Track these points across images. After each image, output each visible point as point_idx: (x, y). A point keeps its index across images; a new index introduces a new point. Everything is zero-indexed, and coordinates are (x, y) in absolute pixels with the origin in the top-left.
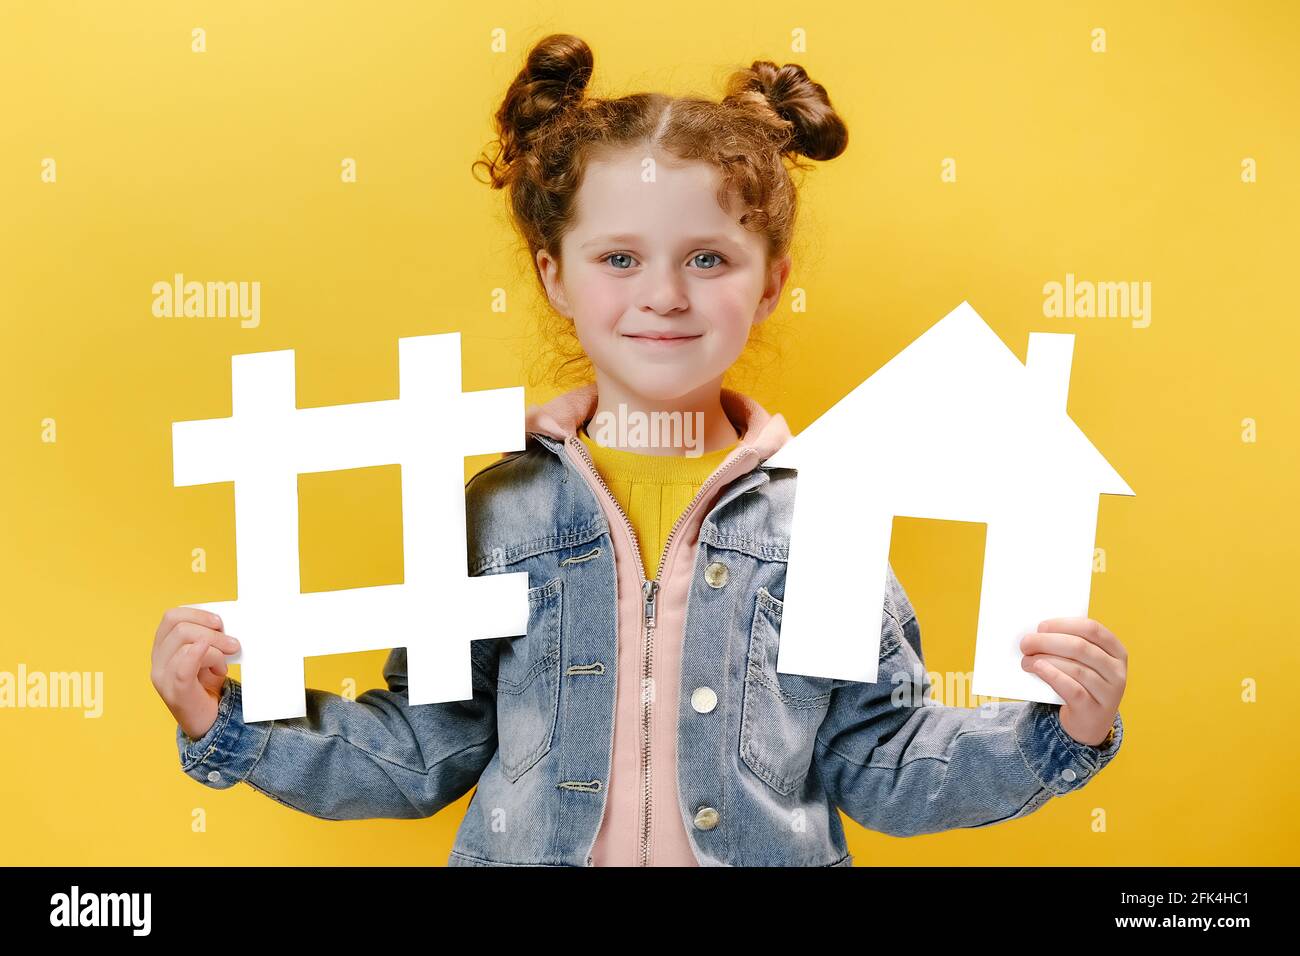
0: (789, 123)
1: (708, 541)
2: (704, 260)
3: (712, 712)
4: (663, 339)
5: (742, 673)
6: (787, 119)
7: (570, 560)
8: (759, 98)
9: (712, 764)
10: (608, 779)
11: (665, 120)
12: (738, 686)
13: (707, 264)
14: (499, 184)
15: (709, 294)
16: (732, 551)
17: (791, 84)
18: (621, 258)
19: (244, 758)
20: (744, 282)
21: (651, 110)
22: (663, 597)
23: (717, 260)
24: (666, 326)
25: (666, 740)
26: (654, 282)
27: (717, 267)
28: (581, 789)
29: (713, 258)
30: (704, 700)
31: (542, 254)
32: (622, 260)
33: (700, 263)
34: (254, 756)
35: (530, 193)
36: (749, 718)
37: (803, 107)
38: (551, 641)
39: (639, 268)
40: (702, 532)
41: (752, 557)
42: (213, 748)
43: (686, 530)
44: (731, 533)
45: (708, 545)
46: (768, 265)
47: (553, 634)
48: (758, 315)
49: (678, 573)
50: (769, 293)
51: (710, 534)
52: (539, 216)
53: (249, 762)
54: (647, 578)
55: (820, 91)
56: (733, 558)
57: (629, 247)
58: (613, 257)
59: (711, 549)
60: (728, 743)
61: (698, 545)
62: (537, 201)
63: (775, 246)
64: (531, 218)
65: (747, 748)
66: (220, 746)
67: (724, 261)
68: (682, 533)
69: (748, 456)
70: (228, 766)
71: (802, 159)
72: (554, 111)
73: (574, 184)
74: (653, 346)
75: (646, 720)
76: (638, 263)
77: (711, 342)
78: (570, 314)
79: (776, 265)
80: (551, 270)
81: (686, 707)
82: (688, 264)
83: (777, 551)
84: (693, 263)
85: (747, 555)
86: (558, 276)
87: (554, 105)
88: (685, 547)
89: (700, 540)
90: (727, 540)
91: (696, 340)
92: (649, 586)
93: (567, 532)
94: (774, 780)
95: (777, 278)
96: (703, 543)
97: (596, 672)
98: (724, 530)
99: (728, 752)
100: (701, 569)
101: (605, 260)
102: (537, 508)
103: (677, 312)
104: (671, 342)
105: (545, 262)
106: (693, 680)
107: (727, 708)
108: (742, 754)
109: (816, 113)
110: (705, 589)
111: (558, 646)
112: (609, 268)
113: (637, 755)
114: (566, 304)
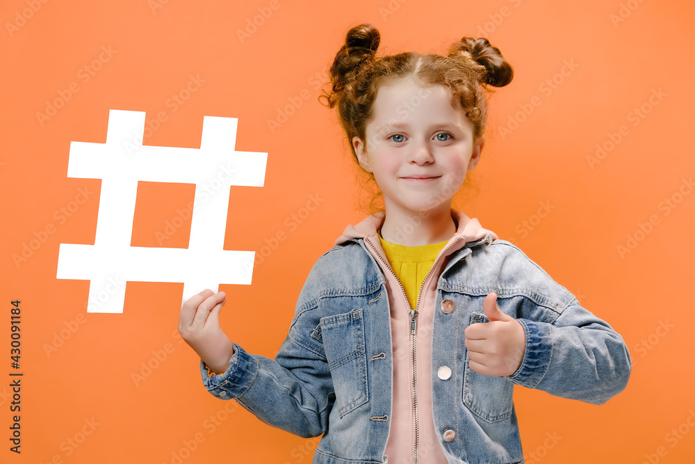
0: (482, 67)
1: (442, 288)
2: (442, 137)
3: (449, 379)
4: (421, 179)
5: (464, 358)
6: (482, 65)
7: (372, 301)
8: (467, 54)
9: (451, 406)
10: (391, 414)
11: (419, 65)
12: (461, 365)
13: (443, 139)
14: (332, 105)
15: (444, 155)
16: (455, 293)
17: (482, 48)
18: (399, 137)
19: (241, 387)
20: (463, 149)
21: (412, 60)
22: (420, 318)
23: (448, 137)
24: (423, 171)
25: (425, 394)
26: (417, 148)
27: (448, 141)
28: (379, 420)
29: (448, 136)
30: (444, 373)
31: (355, 139)
32: (399, 138)
33: (439, 138)
34: (247, 387)
35: (348, 106)
36: (467, 382)
37: (490, 58)
38: (359, 343)
39: (408, 141)
40: (439, 284)
41: (466, 295)
42: (227, 382)
43: (431, 282)
44: (454, 283)
45: (442, 291)
46: (474, 140)
47: (360, 340)
48: (469, 167)
49: (428, 305)
50: (474, 156)
51: (443, 285)
52: (353, 118)
53: (244, 389)
54: (411, 308)
55: (497, 51)
56: (456, 296)
57: (401, 130)
58: (394, 136)
59: (444, 293)
60: (458, 395)
61: (437, 291)
62: (352, 110)
63: (477, 131)
64: (349, 118)
65: (467, 398)
66: (230, 380)
67: (452, 137)
68: (428, 284)
69: (460, 241)
70: (232, 391)
71: (489, 87)
72: (360, 63)
73: (372, 98)
74: (416, 182)
75: (414, 384)
76: (407, 139)
77: (446, 180)
78: (370, 170)
79: (478, 140)
80: (360, 147)
81: (436, 377)
82: (433, 139)
83: (481, 290)
84: (436, 138)
85: (463, 294)
86: (364, 150)
87: (359, 60)
88: (430, 292)
89: (438, 288)
90: (452, 287)
91: (439, 179)
92: (413, 312)
93: (370, 285)
94: (482, 414)
95: (478, 147)
96: (439, 290)
97: (381, 358)
98: (450, 282)
99: (458, 400)
100: (438, 303)
101: (389, 138)
102: (357, 271)
103: (428, 164)
104: (426, 180)
105: (357, 143)
106: (439, 362)
107: (456, 377)
108: (464, 401)
109: (497, 62)
110: (441, 314)
111: (364, 346)
112: (392, 142)
113: (410, 402)
114: (368, 164)
